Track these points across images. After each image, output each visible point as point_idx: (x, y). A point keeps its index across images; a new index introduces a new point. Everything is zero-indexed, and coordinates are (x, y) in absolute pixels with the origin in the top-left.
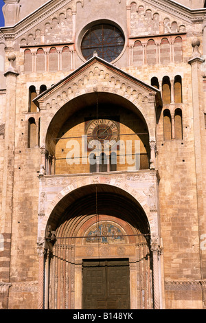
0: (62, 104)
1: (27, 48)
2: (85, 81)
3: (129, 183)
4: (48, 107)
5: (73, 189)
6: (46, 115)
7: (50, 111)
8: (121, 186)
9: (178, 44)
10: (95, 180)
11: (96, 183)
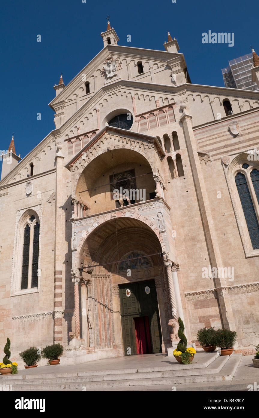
0: (86, 165)
1: (69, 140)
2: (101, 145)
3: (141, 212)
4: (76, 169)
5: (97, 226)
6: (75, 175)
7: (78, 171)
8: (134, 216)
9: (171, 112)
10: (113, 215)
11: (114, 218)
